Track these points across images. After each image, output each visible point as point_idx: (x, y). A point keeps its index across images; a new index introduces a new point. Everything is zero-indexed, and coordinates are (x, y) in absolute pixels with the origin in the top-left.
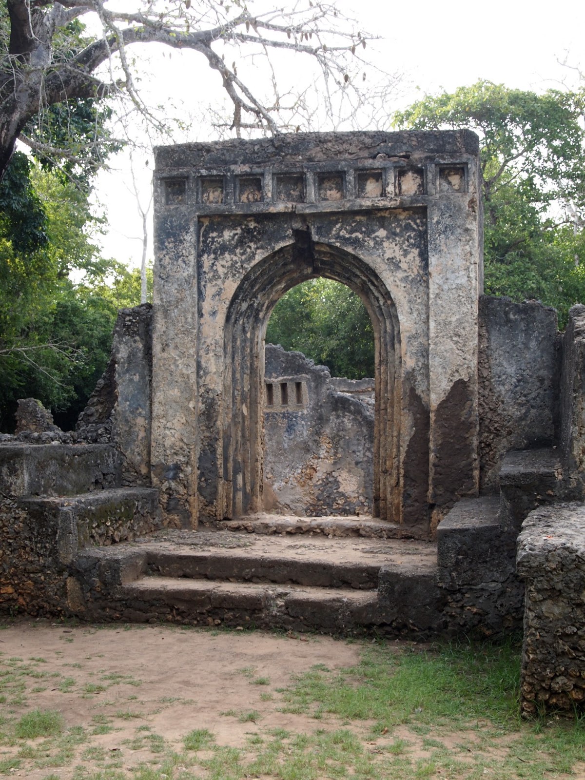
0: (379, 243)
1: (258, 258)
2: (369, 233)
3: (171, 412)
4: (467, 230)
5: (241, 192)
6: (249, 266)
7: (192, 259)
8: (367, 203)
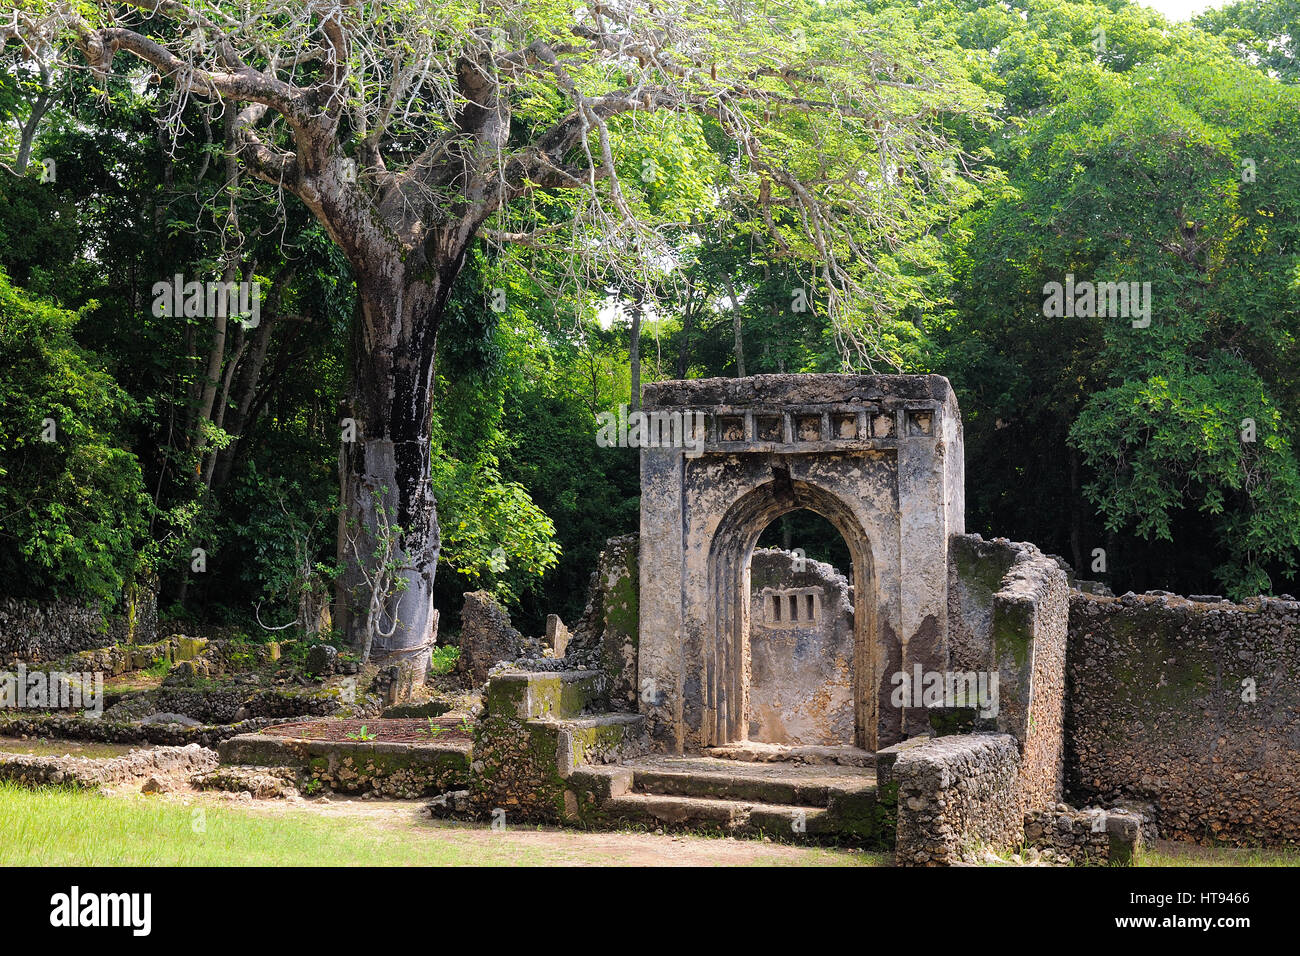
0: (853, 482)
1: (740, 494)
2: (844, 472)
3: (657, 640)
4: (935, 472)
5: (724, 431)
6: (731, 502)
7: (677, 495)
8: (841, 445)
